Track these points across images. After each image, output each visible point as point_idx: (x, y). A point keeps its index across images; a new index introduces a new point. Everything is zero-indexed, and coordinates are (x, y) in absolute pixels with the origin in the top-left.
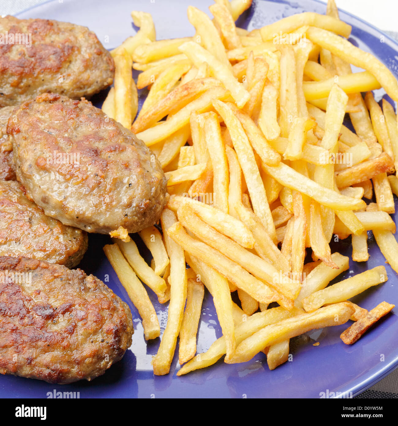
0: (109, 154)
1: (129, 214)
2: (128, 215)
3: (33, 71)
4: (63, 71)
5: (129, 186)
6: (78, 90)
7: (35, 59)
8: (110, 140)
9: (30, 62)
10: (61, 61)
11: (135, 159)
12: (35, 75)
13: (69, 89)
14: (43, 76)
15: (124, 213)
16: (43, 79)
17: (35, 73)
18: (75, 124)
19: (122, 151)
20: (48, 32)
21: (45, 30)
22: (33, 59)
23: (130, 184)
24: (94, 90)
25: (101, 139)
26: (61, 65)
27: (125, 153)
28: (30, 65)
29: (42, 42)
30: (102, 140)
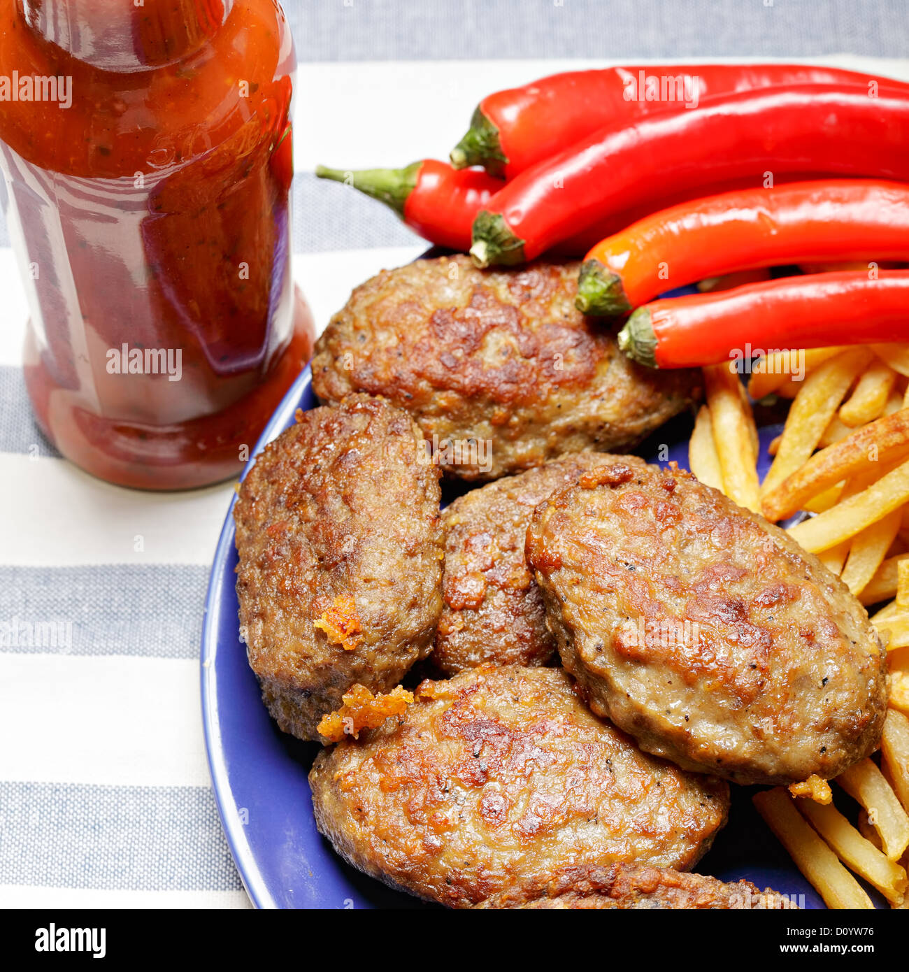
0: (769, 612)
1: (829, 746)
2: (828, 748)
3: (538, 389)
4: (599, 382)
5: (824, 684)
6: (632, 421)
7: (537, 361)
8: (763, 574)
9: (530, 369)
10: (593, 361)
11: (825, 618)
12: (543, 398)
13: (614, 421)
14: (559, 399)
15: (820, 746)
16: (558, 404)
17: (541, 394)
18: (678, 540)
19: (793, 599)
20: (554, 293)
21: (548, 291)
22: (533, 361)
23: (826, 679)
24: (664, 417)
25: (744, 574)
26: (594, 369)
27: (799, 604)
28: (530, 376)
29: (547, 320)
30: (745, 578)
